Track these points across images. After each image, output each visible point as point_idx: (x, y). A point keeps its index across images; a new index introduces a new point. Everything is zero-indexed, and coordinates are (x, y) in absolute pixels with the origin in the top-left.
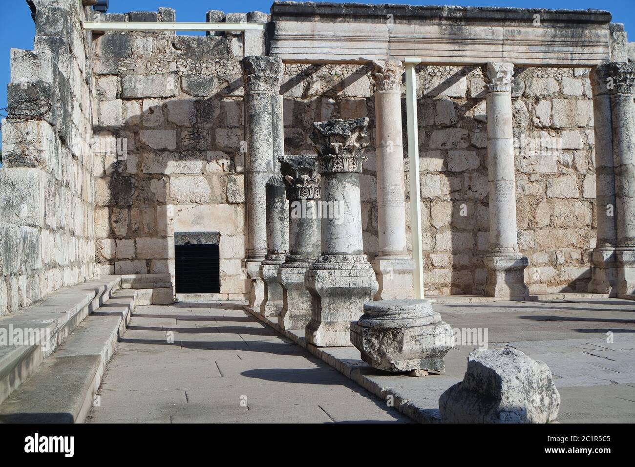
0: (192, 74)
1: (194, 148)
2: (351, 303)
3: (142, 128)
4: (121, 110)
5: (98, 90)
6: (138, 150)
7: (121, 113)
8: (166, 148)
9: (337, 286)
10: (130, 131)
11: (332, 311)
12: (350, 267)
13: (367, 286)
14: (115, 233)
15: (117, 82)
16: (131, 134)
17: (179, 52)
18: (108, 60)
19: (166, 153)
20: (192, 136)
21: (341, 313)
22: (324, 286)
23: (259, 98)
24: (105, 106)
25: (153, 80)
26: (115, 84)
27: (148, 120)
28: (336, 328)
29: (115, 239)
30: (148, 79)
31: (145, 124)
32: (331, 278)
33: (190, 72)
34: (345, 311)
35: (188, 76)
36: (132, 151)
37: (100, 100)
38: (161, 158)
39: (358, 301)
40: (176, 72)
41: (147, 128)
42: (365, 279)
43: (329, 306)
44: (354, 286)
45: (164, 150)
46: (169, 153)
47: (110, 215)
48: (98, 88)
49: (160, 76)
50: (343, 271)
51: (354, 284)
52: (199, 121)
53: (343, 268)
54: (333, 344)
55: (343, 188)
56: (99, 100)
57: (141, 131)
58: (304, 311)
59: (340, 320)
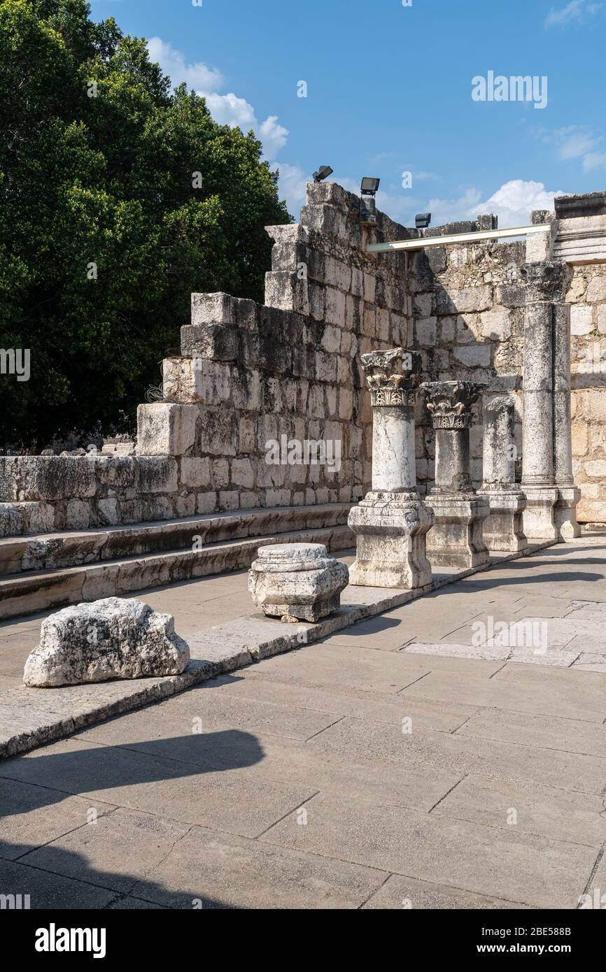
0: (508, 283)
1: (508, 364)
2: (385, 543)
3: (455, 345)
4: (436, 328)
5: (414, 309)
6: (451, 368)
7: (435, 331)
8: (479, 365)
9: (368, 524)
10: (444, 348)
11: (366, 550)
12: (382, 505)
13: (398, 526)
14: (428, 453)
15: (432, 299)
16: (445, 352)
17: (496, 261)
18: (423, 277)
19: (479, 370)
20: (506, 351)
21: (375, 553)
22: (356, 524)
23: (534, 309)
24: (420, 325)
25: (467, 294)
26: (431, 301)
27: (462, 336)
28: (368, 567)
29: (428, 459)
30: (462, 293)
31: (459, 341)
32: (363, 516)
33: (505, 282)
34: (379, 550)
35: (503, 287)
36: (446, 369)
37: (416, 319)
38: (473, 376)
39: (392, 541)
40: (490, 283)
41: (461, 345)
42: (396, 519)
43: (364, 544)
44: (385, 526)
45: (477, 367)
46: (481, 370)
47: (424, 435)
48: (414, 306)
49: (474, 289)
50: (375, 510)
51: (385, 523)
52: (514, 334)
53: (376, 506)
54: (362, 582)
55: (386, 422)
56: (414, 318)
57: (455, 349)
58: (439, 547)
59: (374, 559)
